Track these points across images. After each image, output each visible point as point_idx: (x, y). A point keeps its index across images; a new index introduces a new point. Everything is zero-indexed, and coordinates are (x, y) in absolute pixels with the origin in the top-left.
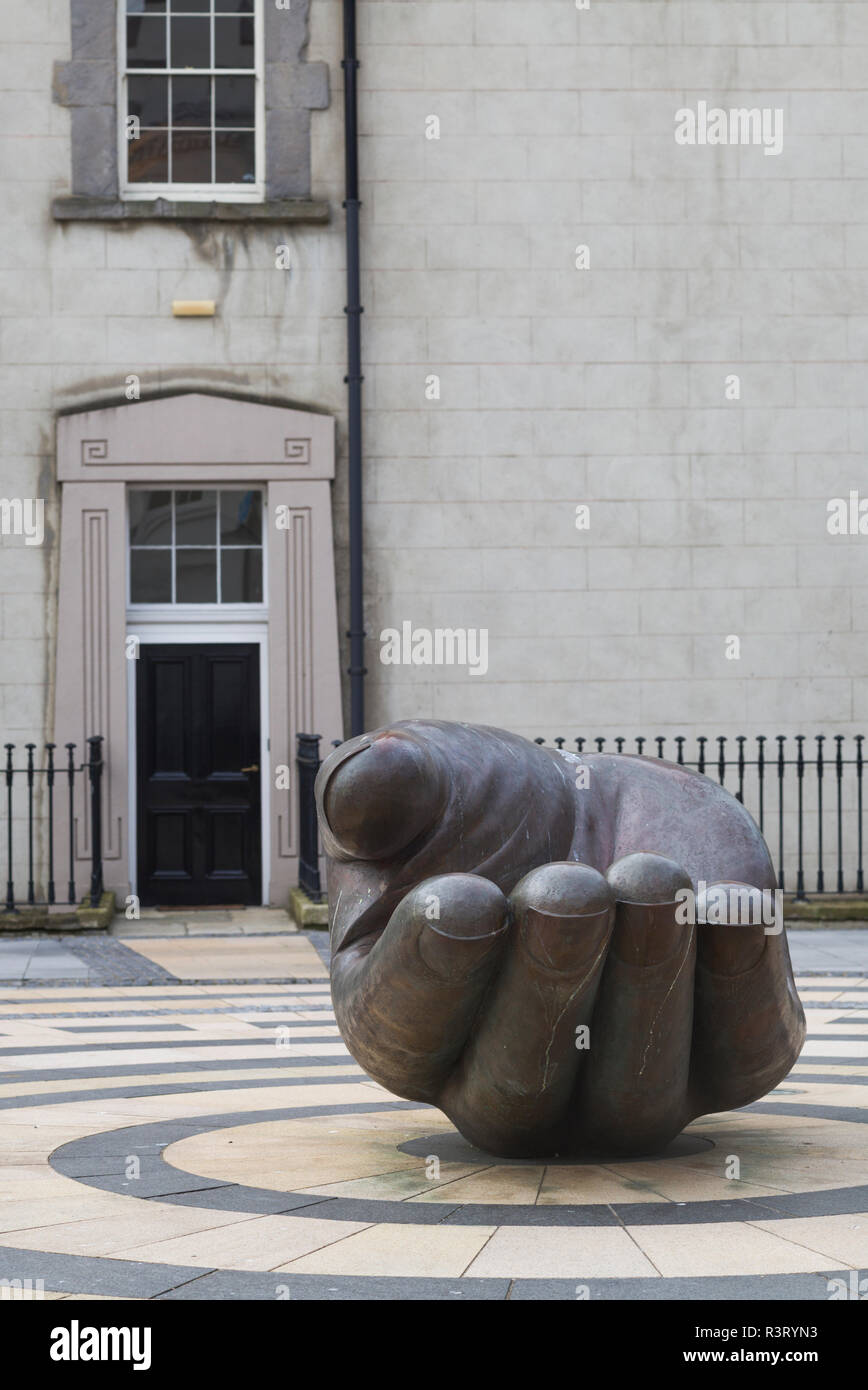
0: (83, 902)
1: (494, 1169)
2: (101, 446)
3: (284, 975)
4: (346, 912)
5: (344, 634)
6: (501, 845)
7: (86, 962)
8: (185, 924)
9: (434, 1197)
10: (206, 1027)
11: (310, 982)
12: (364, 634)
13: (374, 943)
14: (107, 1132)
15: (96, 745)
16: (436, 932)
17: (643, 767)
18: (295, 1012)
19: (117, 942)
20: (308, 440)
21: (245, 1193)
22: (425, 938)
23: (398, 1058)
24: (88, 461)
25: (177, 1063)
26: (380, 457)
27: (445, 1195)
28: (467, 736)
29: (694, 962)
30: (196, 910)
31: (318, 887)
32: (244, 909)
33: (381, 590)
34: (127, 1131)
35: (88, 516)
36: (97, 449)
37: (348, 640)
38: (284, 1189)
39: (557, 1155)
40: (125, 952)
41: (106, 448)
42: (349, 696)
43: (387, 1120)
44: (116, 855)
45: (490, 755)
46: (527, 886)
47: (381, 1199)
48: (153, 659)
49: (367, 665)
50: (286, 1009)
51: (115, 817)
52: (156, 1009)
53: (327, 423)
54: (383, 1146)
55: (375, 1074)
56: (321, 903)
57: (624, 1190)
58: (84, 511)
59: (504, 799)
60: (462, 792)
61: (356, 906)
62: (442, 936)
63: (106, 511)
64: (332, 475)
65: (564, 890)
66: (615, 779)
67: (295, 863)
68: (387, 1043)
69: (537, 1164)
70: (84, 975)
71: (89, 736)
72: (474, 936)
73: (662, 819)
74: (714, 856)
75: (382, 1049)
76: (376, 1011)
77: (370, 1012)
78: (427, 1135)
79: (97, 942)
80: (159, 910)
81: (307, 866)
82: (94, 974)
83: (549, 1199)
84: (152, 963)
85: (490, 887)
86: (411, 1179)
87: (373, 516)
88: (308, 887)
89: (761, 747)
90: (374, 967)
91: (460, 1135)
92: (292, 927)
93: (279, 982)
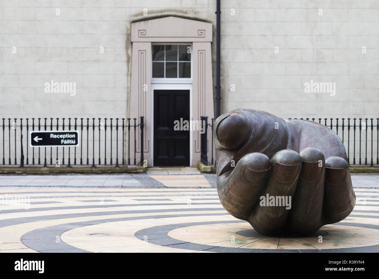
0: (138, 164)
1: (265, 239)
2: (144, 32)
3: (197, 186)
4: (221, 164)
5: (214, 87)
6: (267, 146)
7: (140, 181)
8: (168, 171)
9: (247, 247)
10: (176, 200)
11: (205, 188)
12: (220, 87)
13: (230, 173)
14: (151, 228)
15: (142, 118)
16: (249, 169)
17: (308, 124)
18: (202, 196)
19: (148, 176)
20: (205, 30)
21: (192, 245)
22: (246, 171)
23: (237, 206)
24: (140, 36)
25: (169, 209)
26: (226, 36)
27: (250, 246)
28: (257, 114)
29: (324, 179)
30: (171, 167)
31: (207, 161)
32: (185, 167)
33: (226, 75)
34: (156, 227)
35: (140, 52)
36: (143, 33)
37: (216, 89)
38: (204, 244)
39: (282, 236)
40: (151, 179)
41: (146, 32)
42: (216, 105)
43: (232, 226)
44: (148, 151)
45: (264, 119)
46: (277, 157)
47: (232, 247)
48: (158, 94)
49: (221, 97)
50: (199, 195)
51: (147, 140)
52: (161, 195)
53: (210, 25)
54: (231, 233)
55: (229, 211)
56: (208, 166)
57: (303, 246)
58: (139, 51)
59: (268, 132)
60: (256, 130)
61: (225, 163)
62: (251, 170)
63: (145, 51)
64: (211, 41)
65: (287, 158)
66: (300, 127)
67: (200, 154)
68: (234, 202)
69: (277, 238)
70: (139, 185)
71: (140, 116)
72: (261, 171)
73: (314, 139)
74: (329, 150)
75: (232, 204)
76: (231, 193)
77: (229, 193)
78: (244, 230)
79: (143, 176)
80: (160, 167)
81: (203, 155)
82: (142, 185)
83: (281, 248)
84: (159, 182)
85: (265, 157)
86: (240, 242)
87: (223, 53)
88: (203, 161)
89: (337, 121)
90: (231, 179)
91: (254, 230)
92: (199, 173)
93: (196, 188)
